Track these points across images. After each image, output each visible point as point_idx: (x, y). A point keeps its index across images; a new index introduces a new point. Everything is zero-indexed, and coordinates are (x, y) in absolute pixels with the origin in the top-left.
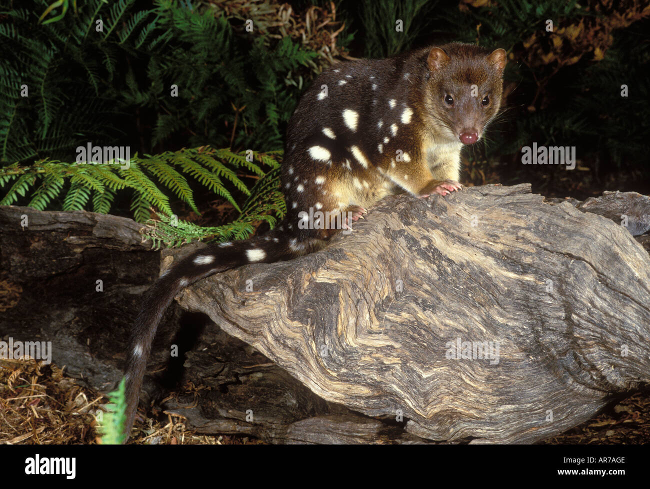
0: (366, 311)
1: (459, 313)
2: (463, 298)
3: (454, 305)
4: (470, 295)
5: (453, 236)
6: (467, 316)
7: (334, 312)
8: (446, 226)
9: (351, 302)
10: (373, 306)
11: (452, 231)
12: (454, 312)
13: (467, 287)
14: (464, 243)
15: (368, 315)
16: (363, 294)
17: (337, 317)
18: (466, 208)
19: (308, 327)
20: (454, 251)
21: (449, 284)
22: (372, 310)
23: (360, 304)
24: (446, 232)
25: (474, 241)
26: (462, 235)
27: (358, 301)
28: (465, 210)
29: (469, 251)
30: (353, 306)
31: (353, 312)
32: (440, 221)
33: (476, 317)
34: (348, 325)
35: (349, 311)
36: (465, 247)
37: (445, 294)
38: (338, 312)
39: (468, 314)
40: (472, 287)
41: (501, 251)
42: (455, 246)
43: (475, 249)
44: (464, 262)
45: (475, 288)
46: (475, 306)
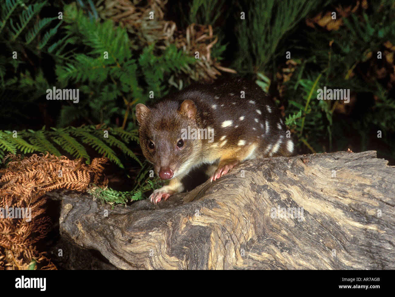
0: (233, 250)
1: (311, 256)
2: (315, 242)
3: (307, 249)
4: (321, 241)
5: (309, 191)
6: (318, 258)
7: (206, 250)
8: (303, 183)
9: (220, 243)
10: (239, 246)
11: (308, 187)
12: (307, 254)
13: (319, 234)
14: (317, 197)
15: (234, 254)
16: (231, 236)
17: (208, 254)
18: (321, 168)
19: (183, 262)
20: (309, 204)
21: (304, 230)
22: (238, 250)
23: (228, 244)
24: (303, 188)
25: (326, 196)
26: (316, 191)
27: (227, 242)
28: (320, 171)
29: (322, 204)
30: (222, 245)
31: (222, 250)
32: (298, 179)
33: (325, 259)
34: (217, 261)
35: (219, 249)
36: (318, 201)
37: (300, 239)
38: (210, 250)
39: (319, 256)
40: (323, 234)
41: (349, 204)
42: (310, 199)
43: (327, 203)
44: (317, 213)
45: (325, 235)
46: (325, 250)
